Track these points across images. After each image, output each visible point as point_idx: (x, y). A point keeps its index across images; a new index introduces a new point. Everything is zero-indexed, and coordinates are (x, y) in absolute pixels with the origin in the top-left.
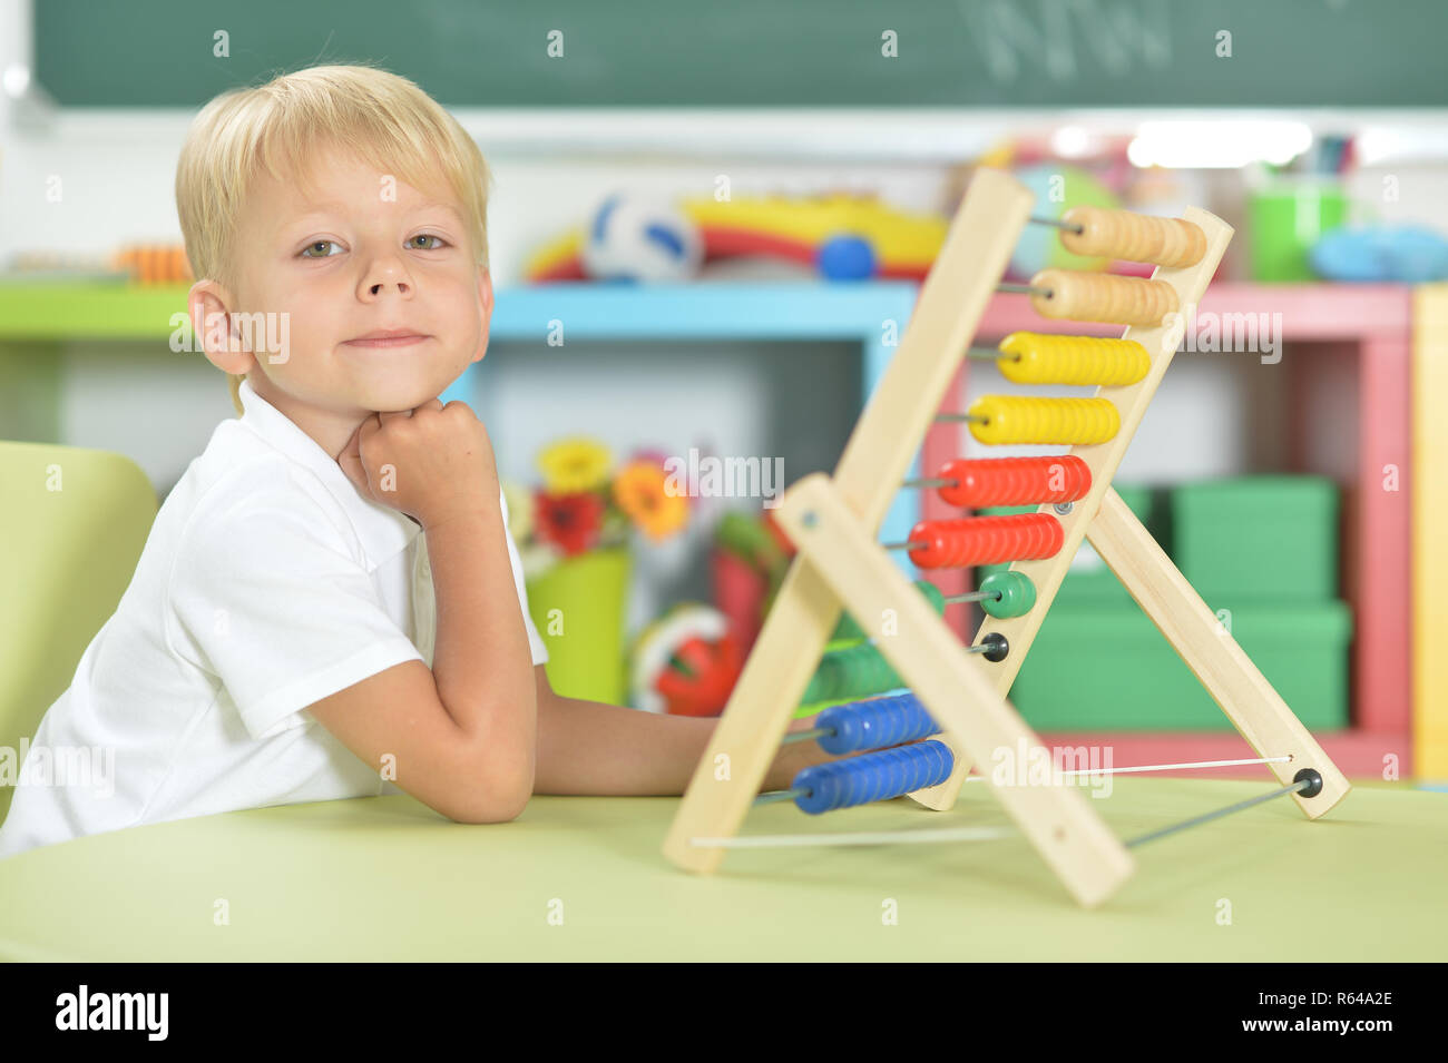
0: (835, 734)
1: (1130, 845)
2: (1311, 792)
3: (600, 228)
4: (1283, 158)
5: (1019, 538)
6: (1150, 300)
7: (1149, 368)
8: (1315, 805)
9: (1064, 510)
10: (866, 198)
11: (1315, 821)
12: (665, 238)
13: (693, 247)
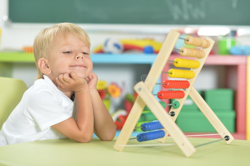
0: (144, 128)
1: (195, 147)
2: (227, 140)
3: (106, 44)
4: (225, 34)
5: (177, 94)
6: (200, 54)
7: (200, 65)
8: (228, 142)
9: (185, 90)
10: (152, 40)
11: (228, 145)
12: (117, 46)
13: (122, 47)
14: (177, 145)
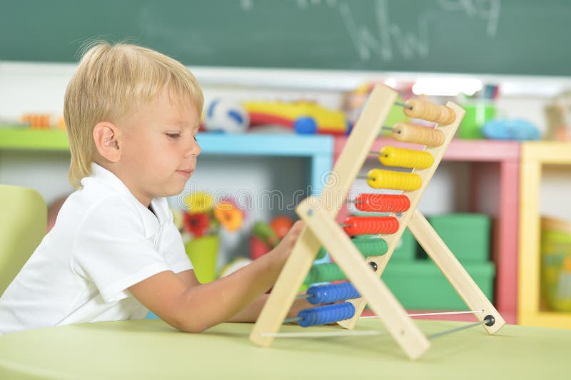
0: (314, 297)
1: (429, 338)
2: (491, 324)
3: (211, 111)
4: (471, 93)
5: (383, 225)
6: (435, 136)
7: (433, 162)
8: (492, 329)
9: (399, 215)
10: (313, 103)
11: (492, 335)
12: (235, 116)
13: (247, 120)
14: (389, 334)
